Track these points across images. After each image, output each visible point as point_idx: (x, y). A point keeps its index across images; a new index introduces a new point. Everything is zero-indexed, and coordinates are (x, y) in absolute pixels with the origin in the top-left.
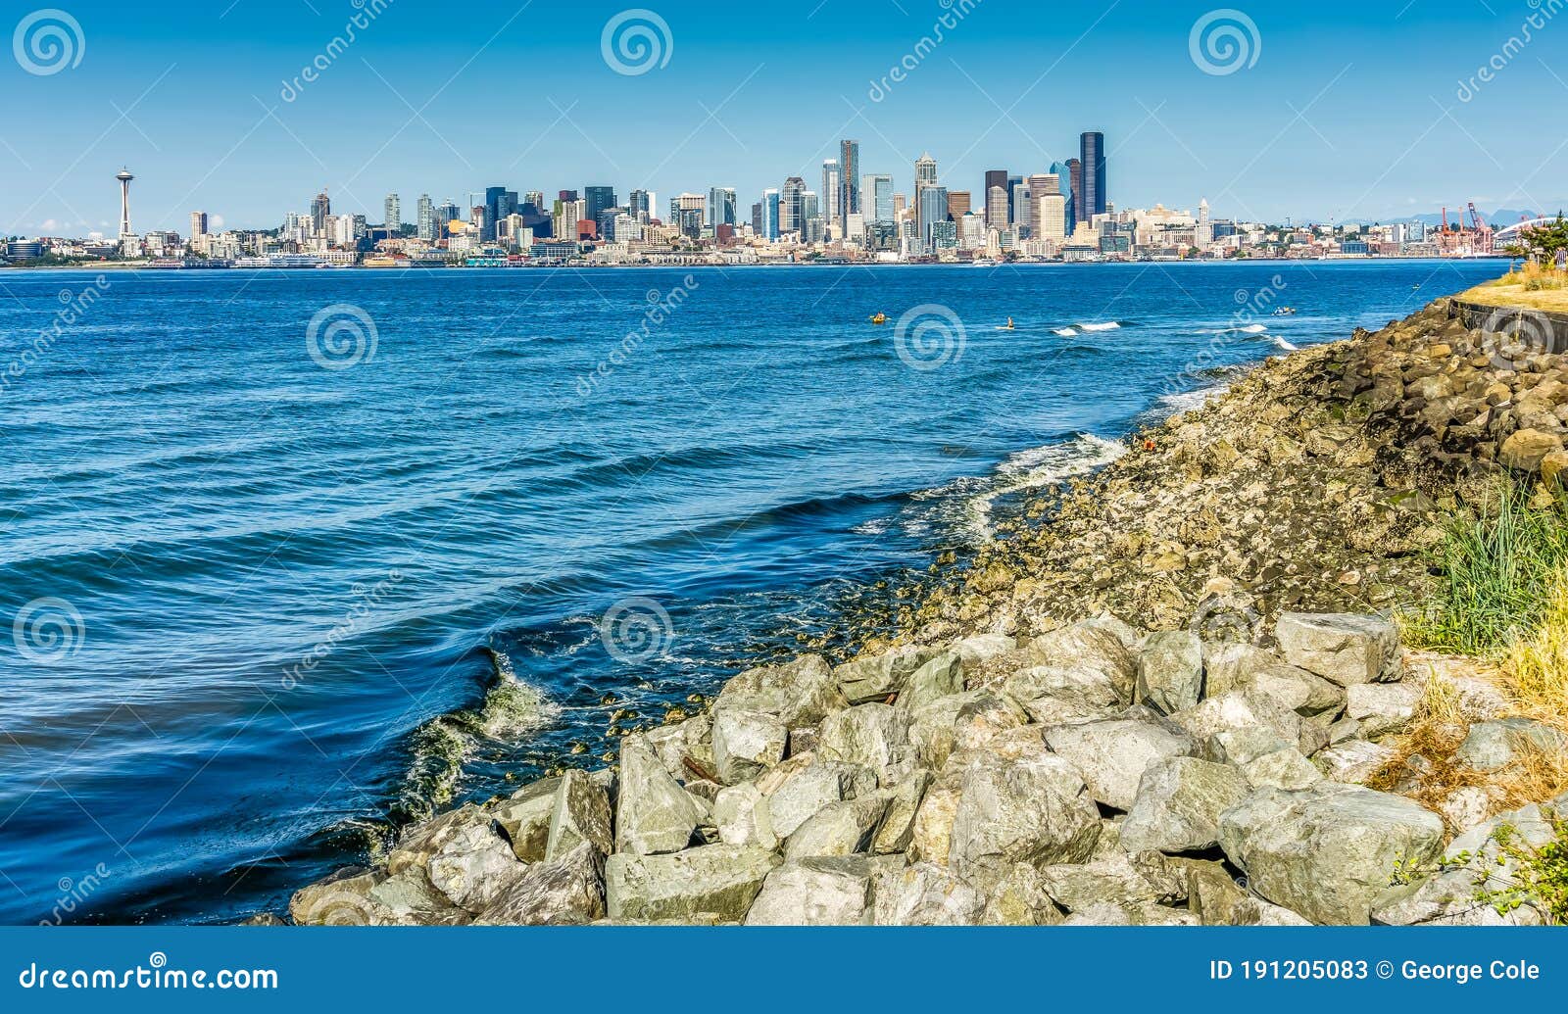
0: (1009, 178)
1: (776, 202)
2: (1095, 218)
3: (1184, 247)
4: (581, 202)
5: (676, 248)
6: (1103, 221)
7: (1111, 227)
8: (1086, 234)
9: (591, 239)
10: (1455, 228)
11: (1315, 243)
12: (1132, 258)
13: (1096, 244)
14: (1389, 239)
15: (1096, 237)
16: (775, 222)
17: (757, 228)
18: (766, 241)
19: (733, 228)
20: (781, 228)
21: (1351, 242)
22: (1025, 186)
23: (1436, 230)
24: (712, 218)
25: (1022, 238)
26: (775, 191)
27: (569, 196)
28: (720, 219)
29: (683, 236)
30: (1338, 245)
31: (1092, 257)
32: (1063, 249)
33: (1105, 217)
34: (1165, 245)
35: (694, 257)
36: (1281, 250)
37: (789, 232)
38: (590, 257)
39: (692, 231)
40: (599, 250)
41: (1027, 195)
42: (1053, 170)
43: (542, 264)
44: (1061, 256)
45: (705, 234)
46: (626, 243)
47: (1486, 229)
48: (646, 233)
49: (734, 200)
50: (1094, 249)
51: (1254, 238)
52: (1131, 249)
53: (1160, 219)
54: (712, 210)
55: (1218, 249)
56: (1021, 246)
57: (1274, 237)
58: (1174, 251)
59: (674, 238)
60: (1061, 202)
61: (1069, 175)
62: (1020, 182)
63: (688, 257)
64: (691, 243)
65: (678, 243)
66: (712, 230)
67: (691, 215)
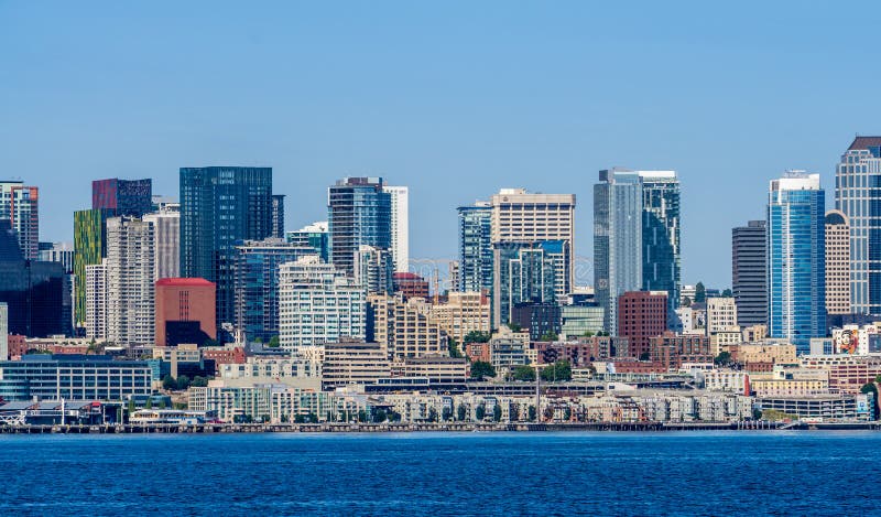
1: (814, 215)
4: (167, 211)
5: (482, 370)
9: (202, 339)
16: (813, 280)
17: (753, 303)
18: (783, 348)
19: (667, 306)
20: (832, 309)
24: (602, 271)
26: (811, 182)
27: (127, 198)
28: (627, 275)
29: (504, 333)
35: (545, 402)
37: (859, 319)
38: (196, 403)
39: (535, 313)
40: (229, 376)
43: (39, 423)
45: (580, 325)
46: (315, 354)
48: (381, 326)
49: (672, 213)
54: (602, 244)
59: (475, 338)
63: (524, 402)
64: (533, 354)
65: (487, 354)
66: (599, 312)
67: (532, 264)
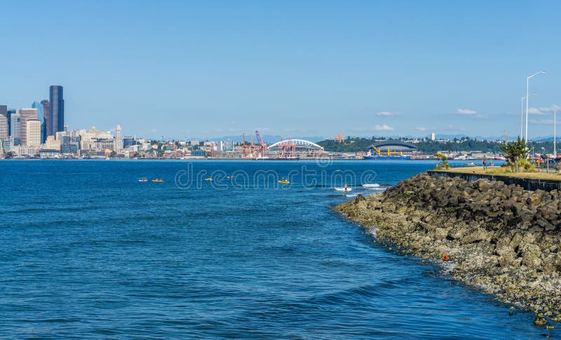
0: (8, 109)
2: (57, 133)
3: (108, 151)
6: (63, 135)
7: (67, 139)
8: (53, 143)
10: (249, 144)
11: (177, 150)
12: (80, 157)
13: (59, 149)
14: (215, 148)
15: (59, 145)
21: (196, 150)
22: (17, 114)
23: (237, 145)
25: (16, 144)
30: (189, 151)
31: (57, 156)
32: (40, 152)
33: (63, 133)
34: (97, 150)
36: (161, 153)
41: (19, 120)
42: (33, 106)
44: (39, 156)
47: (264, 145)
50: (57, 151)
51: (145, 147)
52: (79, 151)
53: (94, 135)
55: (127, 153)
56: (15, 150)
57: (155, 147)
58: (103, 153)
60: (39, 124)
61: (43, 109)
62: (15, 112)
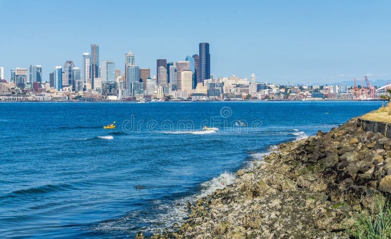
0: (167, 62)
1: (61, 72)
2: (205, 81)
3: (244, 94)
5: (13, 93)
6: (209, 82)
7: (212, 85)
8: (202, 88)
10: (359, 87)
11: (300, 93)
12: (222, 100)
13: (206, 93)
14: (332, 91)
15: (206, 90)
16: (60, 81)
17: (52, 84)
18: (56, 90)
19: (40, 84)
20: (63, 85)
21: (316, 93)
22: (175, 66)
23: (352, 88)
24: (31, 79)
25: (173, 90)
26: (60, 67)
28: (34, 80)
29: (17, 88)
30: (310, 94)
31: (204, 98)
32: (192, 95)
33: (210, 81)
34: (236, 94)
35: (22, 98)
36: (286, 95)
37: (67, 86)
39: (21, 85)
41: (176, 71)
42: (187, 59)
44: (191, 98)
45: (27, 87)
47: (372, 88)
49: (41, 71)
50: (205, 95)
51: (275, 91)
52: (221, 95)
53: (234, 82)
54: (31, 76)
55: (259, 96)
56: (173, 94)
57: (283, 90)
58: (240, 96)
59: (12, 89)
60: (191, 73)
61: (194, 61)
62: (172, 64)
63: (19, 97)
64: (21, 91)
65: (14, 91)
66: (30, 85)
67: (21, 78)
